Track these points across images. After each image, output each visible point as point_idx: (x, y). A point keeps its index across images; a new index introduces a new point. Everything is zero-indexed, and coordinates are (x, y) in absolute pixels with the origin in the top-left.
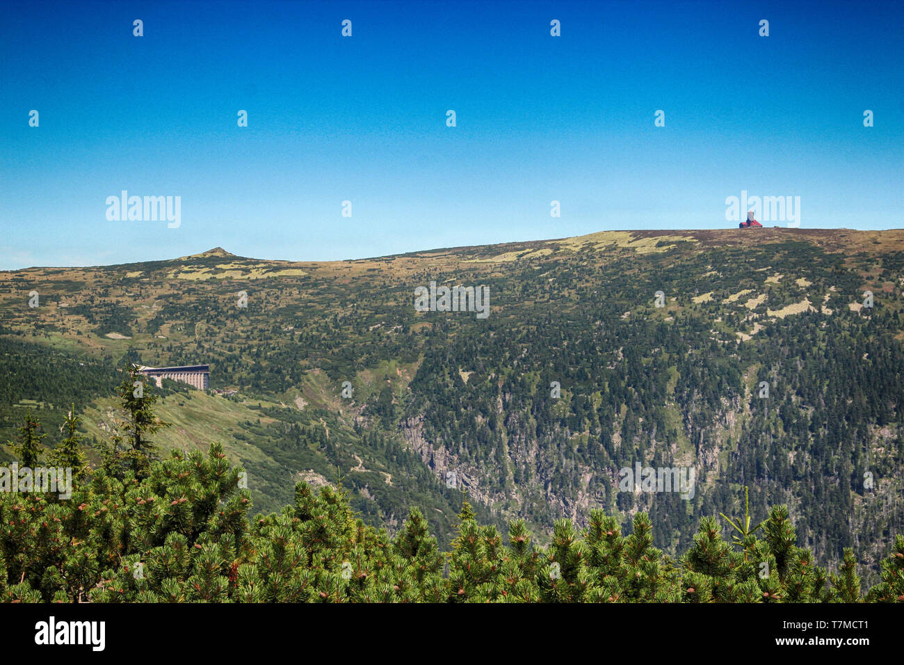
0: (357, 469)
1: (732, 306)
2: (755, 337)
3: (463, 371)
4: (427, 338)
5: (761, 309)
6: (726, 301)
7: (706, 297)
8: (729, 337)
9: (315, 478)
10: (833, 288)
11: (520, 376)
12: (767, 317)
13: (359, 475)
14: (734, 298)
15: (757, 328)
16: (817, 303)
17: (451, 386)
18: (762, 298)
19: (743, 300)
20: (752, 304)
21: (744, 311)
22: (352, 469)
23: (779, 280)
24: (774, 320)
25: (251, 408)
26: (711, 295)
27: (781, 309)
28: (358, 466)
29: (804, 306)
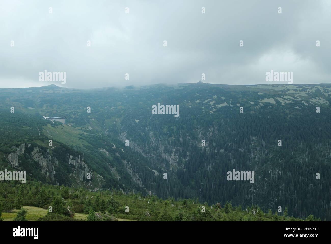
0: (114, 147)
1: (206, 104)
2: (214, 112)
3: (136, 120)
4: (123, 110)
5: (214, 105)
6: (204, 102)
7: (198, 101)
8: (208, 112)
9: (103, 150)
10: (231, 100)
11: (153, 122)
12: (216, 107)
13: (115, 149)
14: (206, 101)
15: (214, 110)
16: (228, 103)
17: (133, 124)
18: (214, 102)
19: (209, 102)
20: (211, 103)
21: (210, 105)
22: (113, 147)
23: (217, 97)
24: (218, 108)
25: (79, 129)
26: (200, 101)
27: (219, 105)
28: (114, 146)
29: (225, 104)
